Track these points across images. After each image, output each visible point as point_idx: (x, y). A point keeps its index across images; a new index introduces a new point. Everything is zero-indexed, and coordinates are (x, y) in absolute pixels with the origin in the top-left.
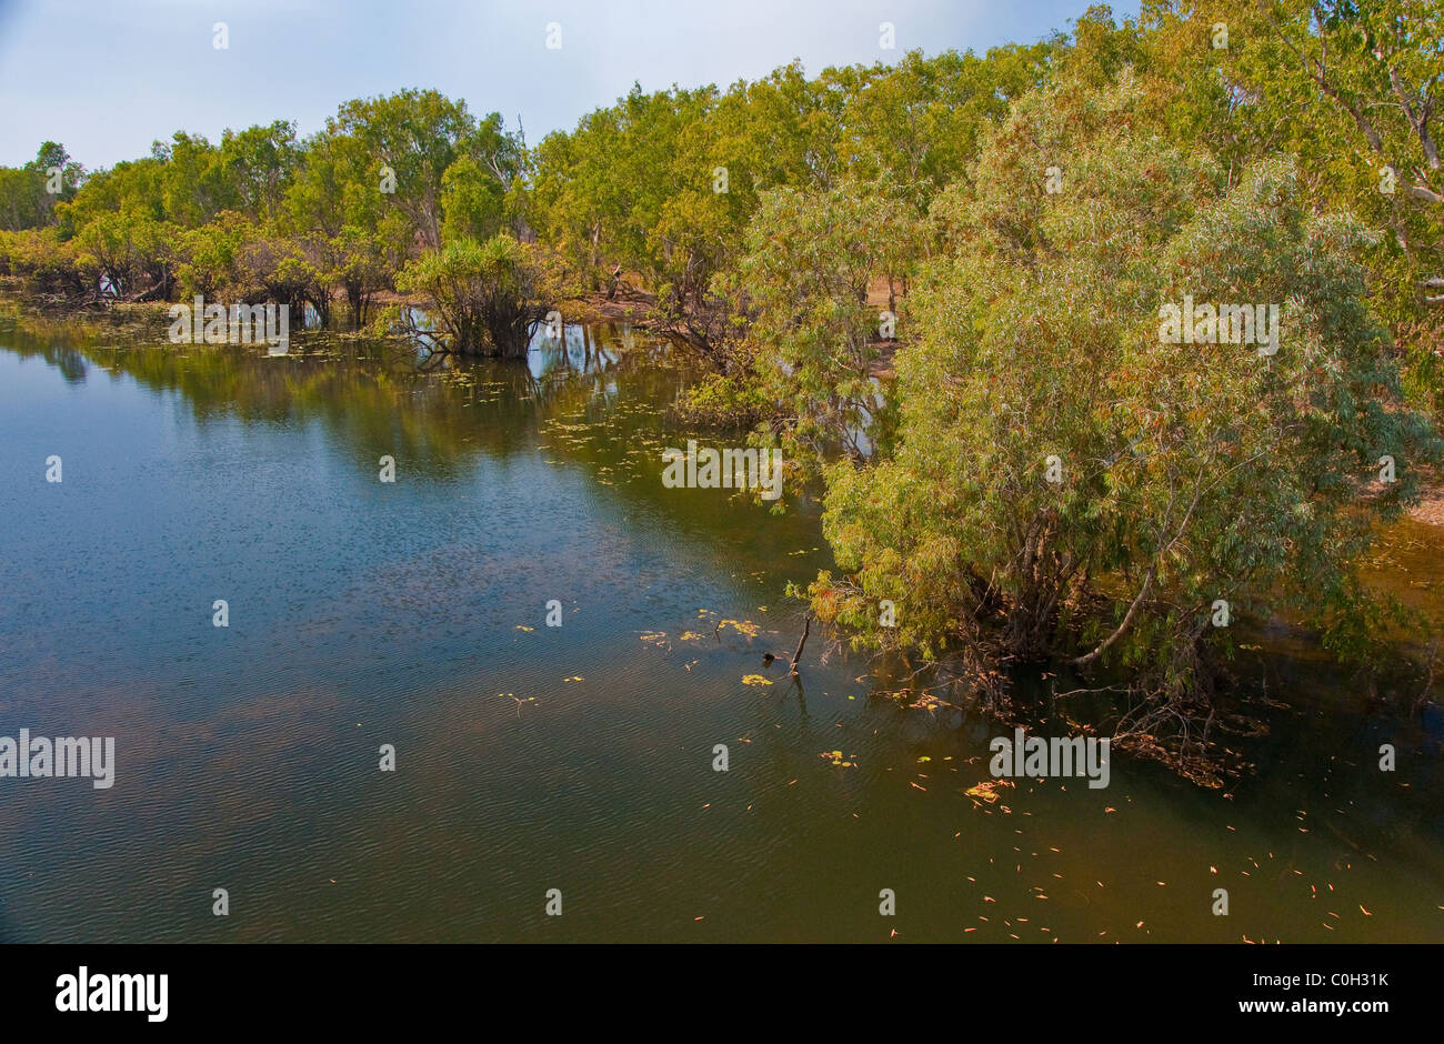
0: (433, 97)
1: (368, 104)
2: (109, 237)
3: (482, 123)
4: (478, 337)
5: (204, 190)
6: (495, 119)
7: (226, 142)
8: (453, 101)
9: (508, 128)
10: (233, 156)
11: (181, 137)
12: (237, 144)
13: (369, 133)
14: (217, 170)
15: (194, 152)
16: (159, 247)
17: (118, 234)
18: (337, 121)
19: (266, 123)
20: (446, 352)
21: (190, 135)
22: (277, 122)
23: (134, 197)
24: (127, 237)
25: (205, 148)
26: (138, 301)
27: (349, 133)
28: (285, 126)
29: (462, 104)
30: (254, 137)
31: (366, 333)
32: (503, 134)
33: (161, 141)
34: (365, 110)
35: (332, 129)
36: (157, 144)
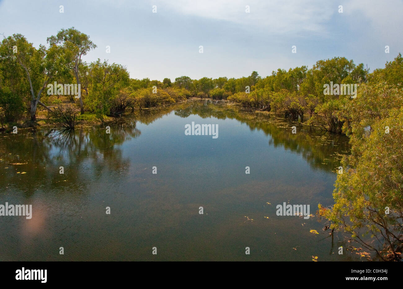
0: (344, 59)
1: (324, 61)
2: (258, 95)
3: (357, 66)
5: (283, 84)
6: (361, 65)
7: (290, 71)
8: (349, 60)
9: (365, 68)
10: (290, 75)
11: (279, 70)
12: (292, 72)
13: (324, 69)
14: (286, 78)
15: (282, 74)
16: (269, 98)
17: (260, 94)
18: (316, 66)
19: (300, 67)
21: (281, 69)
22: (303, 66)
23: (267, 85)
24: (262, 95)
25: (285, 73)
26: (261, 111)
27: (319, 69)
28: (305, 67)
29: (352, 61)
30: (297, 70)
32: (364, 70)
33: (274, 71)
34: (323, 63)
35: (314, 68)
36: (273, 72)
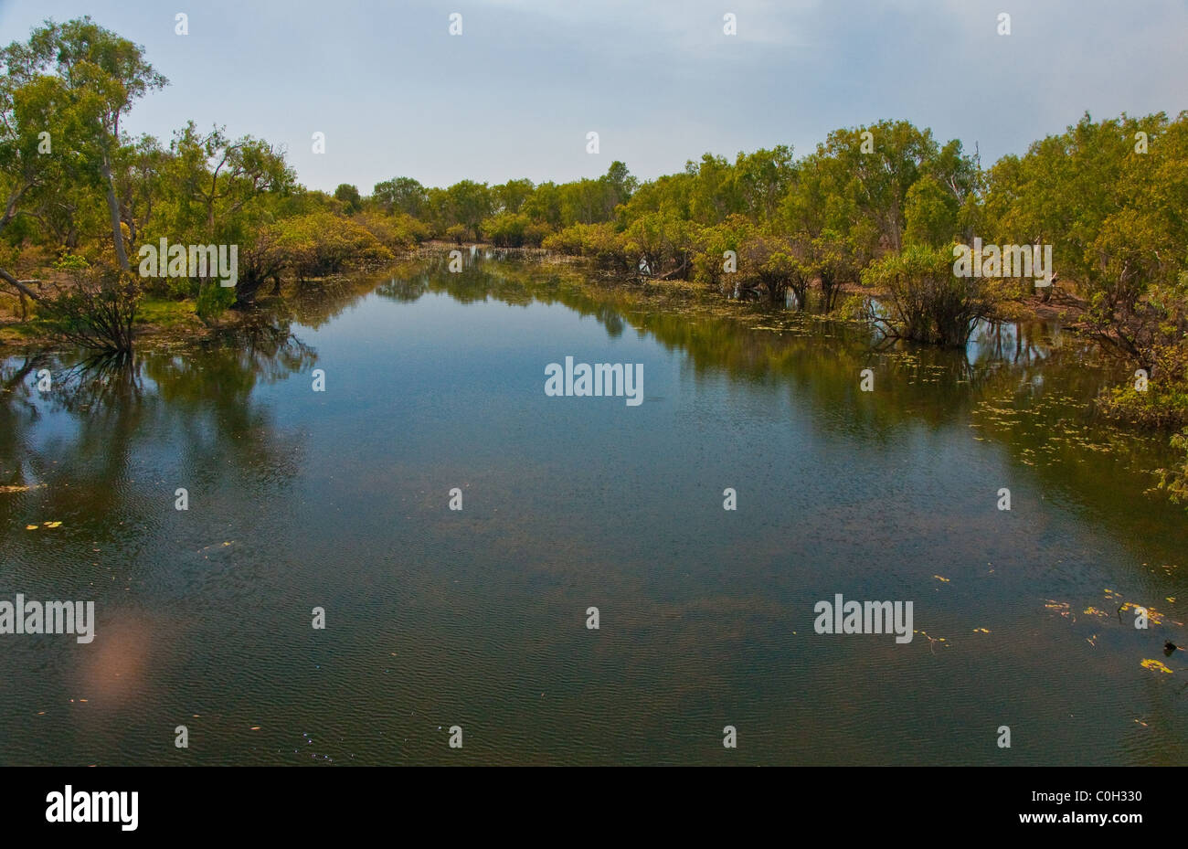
0: (904, 127)
1: (851, 132)
2: (649, 230)
3: (944, 148)
4: (925, 328)
5: (720, 198)
6: (955, 145)
7: (740, 161)
8: (921, 130)
9: (966, 152)
10: (744, 172)
11: (708, 158)
12: (747, 163)
13: (850, 156)
14: (731, 183)
15: (716, 169)
16: (684, 239)
17: (656, 229)
18: (825, 146)
19: (770, 147)
20: (898, 336)
21: (715, 157)
22: (779, 147)
23: (669, 202)
24: (662, 231)
25: (726, 167)
26: (664, 279)
27: (834, 156)
28: (785, 150)
29: (928, 132)
30: (761, 158)
31: (833, 316)
32: (961, 158)
33: (692, 160)
34: (849, 138)
35: (821, 152)
36: (690, 163)
